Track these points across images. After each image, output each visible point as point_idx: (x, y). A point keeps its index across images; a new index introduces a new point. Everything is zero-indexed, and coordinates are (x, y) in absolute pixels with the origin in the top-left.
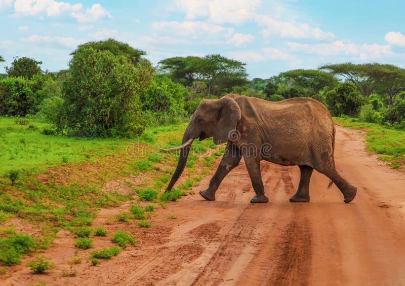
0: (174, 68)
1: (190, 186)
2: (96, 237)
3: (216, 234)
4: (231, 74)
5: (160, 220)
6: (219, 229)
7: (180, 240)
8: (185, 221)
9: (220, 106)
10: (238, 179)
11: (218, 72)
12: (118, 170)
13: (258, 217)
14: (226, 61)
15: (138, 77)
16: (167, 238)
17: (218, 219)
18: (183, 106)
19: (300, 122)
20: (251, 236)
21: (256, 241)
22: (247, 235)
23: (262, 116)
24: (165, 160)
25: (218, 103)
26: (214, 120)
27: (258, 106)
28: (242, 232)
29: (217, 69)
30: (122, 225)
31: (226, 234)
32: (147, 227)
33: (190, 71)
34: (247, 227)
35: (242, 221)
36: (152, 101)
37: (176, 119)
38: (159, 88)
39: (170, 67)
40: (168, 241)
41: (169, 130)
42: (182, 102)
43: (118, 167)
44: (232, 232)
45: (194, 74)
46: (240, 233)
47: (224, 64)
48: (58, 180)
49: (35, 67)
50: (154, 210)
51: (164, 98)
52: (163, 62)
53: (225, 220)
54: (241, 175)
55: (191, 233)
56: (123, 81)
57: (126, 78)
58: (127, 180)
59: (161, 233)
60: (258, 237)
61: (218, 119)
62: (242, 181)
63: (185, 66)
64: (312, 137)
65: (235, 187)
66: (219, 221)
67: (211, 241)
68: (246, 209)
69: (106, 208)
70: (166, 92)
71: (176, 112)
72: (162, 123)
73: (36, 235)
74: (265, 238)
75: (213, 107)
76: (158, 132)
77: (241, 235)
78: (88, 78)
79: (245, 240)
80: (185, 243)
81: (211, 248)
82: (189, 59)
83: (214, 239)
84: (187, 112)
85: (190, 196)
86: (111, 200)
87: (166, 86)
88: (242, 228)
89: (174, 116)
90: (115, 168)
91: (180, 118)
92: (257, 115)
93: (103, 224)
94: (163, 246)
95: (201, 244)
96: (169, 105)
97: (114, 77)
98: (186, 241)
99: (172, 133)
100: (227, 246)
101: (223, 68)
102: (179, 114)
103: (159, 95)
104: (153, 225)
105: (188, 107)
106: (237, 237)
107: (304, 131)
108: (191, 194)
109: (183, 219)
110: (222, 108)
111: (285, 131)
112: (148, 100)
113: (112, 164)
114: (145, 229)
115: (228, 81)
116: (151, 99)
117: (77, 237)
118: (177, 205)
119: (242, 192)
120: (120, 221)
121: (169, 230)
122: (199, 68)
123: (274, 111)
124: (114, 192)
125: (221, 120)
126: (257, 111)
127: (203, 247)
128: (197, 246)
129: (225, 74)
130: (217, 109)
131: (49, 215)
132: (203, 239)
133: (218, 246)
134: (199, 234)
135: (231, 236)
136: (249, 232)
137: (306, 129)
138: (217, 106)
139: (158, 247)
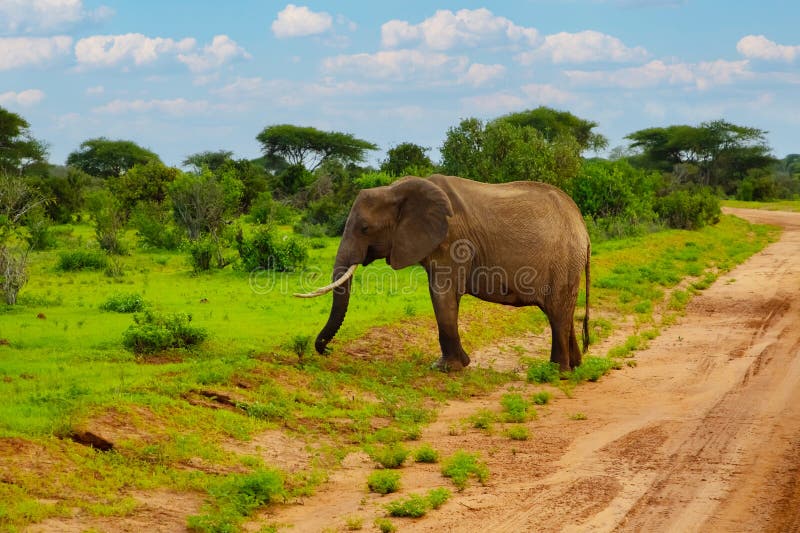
0: (649, 145)
1: (632, 349)
2: (418, 466)
3: (653, 451)
4: (745, 149)
5: (554, 422)
6: (663, 439)
7: (580, 468)
8: (603, 423)
9: (401, 197)
10: (725, 332)
11: (722, 147)
12: (505, 324)
13: (746, 412)
14: (734, 129)
15: (553, 162)
16: (555, 463)
17: (668, 418)
18: (651, 206)
19: (542, 222)
20: (723, 456)
21: (730, 467)
22: (714, 454)
23: (475, 209)
24: (599, 300)
25: (397, 191)
26: (391, 222)
27: (465, 192)
28: (707, 446)
29: (721, 142)
30: (476, 436)
31: (673, 452)
32: (523, 439)
33: (676, 149)
34: (718, 435)
35: (713, 420)
36: (597, 200)
37: (636, 227)
38: (610, 178)
39: (643, 144)
40: (555, 470)
41: (620, 248)
42: (648, 199)
43: (506, 318)
44: (688, 446)
45: (683, 152)
46: (702, 450)
47: (732, 134)
48: (386, 350)
49: (421, 156)
50: (551, 401)
51: (617, 193)
52: (631, 137)
53: (679, 420)
54: (734, 326)
55: (605, 450)
56: (527, 169)
57: (533, 163)
58: (519, 342)
59: (547, 451)
60: (735, 457)
61: (398, 221)
62: (733, 336)
63: (667, 142)
64: (557, 253)
65: (717, 348)
66: (668, 422)
67: (641, 468)
68: (727, 393)
69: (462, 400)
70: (621, 185)
71: (635, 216)
72: (612, 236)
73: (302, 466)
74: (751, 462)
75: (387, 200)
76: (600, 251)
77: (703, 454)
78: (470, 167)
79: (708, 466)
80: (586, 475)
81: (635, 484)
82: (673, 129)
83: (648, 464)
84: (657, 216)
85: (629, 369)
86: (475, 385)
87: (621, 174)
88: (708, 437)
89: (633, 223)
90: (500, 321)
91: (643, 226)
92: (467, 208)
93: (444, 435)
94: (541, 482)
95: (619, 477)
96: (627, 204)
97: (512, 164)
98: (591, 469)
99: (624, 252)
100: (667, 481)
101: (730, 140)
102: (643, 219)
103: (608, 189)
104: (536, 435)
105: (660, 206)
106: (694, 459)
107: (550, 239)
108: (629, 365)
109: (600, 419)
110: (405, 200)
111: (516, 237)
112: (591, 198)
113: (497, 315)
114: (516, 445)
115: (739, 160)
116: (595, 197)
117: (381, 466)
118: (597, 389)
119: (727, 358)
120: (476, 427)
121: (563, 445)
122: (689, 143)
123: (496, 200)
124: (487, 367)
125: (405, 222)
126: (467, 201)
127: (621, 482)
128: (609, 482)
129: (733, 149)
130: (394, 204)
131: (343, 422)
132: (626, 465)
133: (650, 481)
134: (621, 453)
135: (682, 457)
136: (720, 447)
137: (553, 237)
138: (395, 199)
139: (529, 485)
